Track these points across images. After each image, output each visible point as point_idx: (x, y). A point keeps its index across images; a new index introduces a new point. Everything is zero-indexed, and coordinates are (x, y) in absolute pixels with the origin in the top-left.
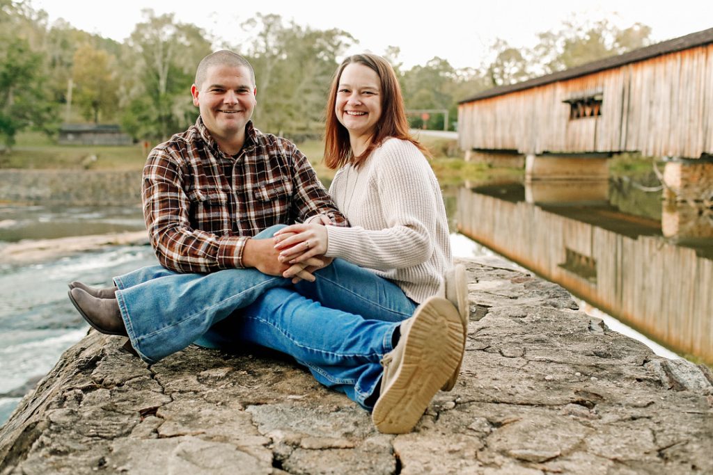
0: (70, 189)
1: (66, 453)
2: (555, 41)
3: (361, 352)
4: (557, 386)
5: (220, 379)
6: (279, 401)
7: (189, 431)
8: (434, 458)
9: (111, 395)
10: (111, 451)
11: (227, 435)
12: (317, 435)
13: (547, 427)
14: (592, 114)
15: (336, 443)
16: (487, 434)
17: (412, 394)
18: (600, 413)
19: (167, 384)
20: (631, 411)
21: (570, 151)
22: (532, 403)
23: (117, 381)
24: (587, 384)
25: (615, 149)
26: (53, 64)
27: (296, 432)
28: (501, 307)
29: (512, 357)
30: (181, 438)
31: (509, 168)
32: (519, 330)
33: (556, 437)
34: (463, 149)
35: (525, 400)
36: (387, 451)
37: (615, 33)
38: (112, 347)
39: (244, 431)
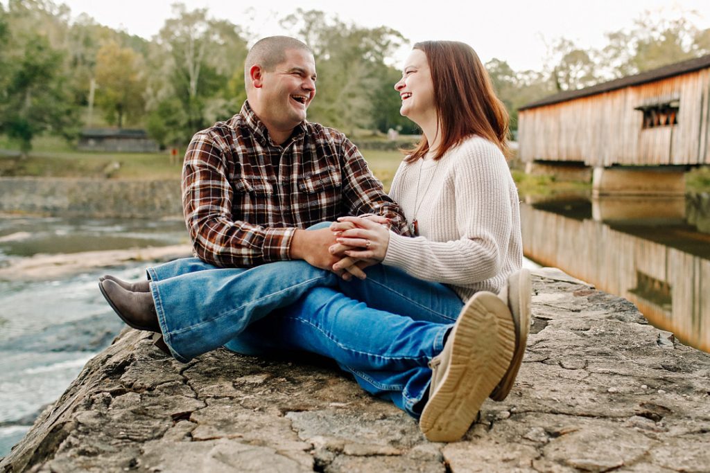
0: (90, 200)
1: (95, 454)
2: (626, 42)
3: (410, 355)
4: (621, 398)
5: (257, 385)
6: (320, 408)
7: (225, 434)
8: (486, 467)
9: (141, 399)
10: (142, 453)
11: (265, 439)
12: (361, 442)
13: (608, 438)
14: (667, 123)
15: (381, 450)
16: (544, 444)
17: (461, 398)
18: (668, 426)
19: (201, 390)
20: (700, 424)
21: (642, 163)
22: (595, 414)
23: (148, 385)
24: (654, 397)
25: (693, 161)
26: (75, 63)
27: (338, 438)
28: (561, 320)
29: (573, 369)
30: (217, 441)
31: (574, 182)
32: (581, 343)
33: (619, 448)
34: (524, 160)
35: (586, 412)
36: (437, 458)
37: (693, 34)
38: (141, 352)
39: (283, 437)
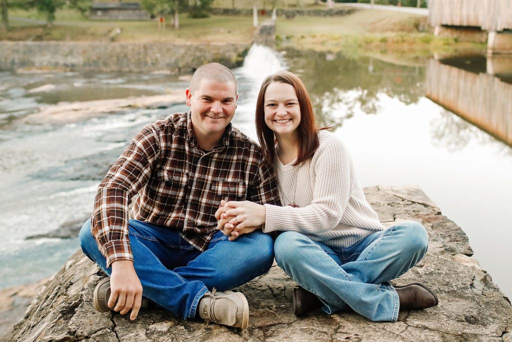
0: (99, 58)
5: (163, 334)
23: (86, 334)
31: (474, 42)
34: (433, 24)
38: (89, 293)
